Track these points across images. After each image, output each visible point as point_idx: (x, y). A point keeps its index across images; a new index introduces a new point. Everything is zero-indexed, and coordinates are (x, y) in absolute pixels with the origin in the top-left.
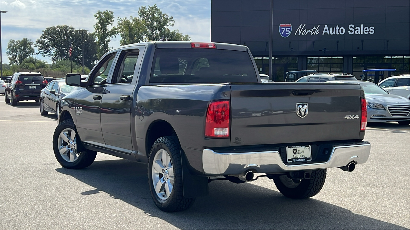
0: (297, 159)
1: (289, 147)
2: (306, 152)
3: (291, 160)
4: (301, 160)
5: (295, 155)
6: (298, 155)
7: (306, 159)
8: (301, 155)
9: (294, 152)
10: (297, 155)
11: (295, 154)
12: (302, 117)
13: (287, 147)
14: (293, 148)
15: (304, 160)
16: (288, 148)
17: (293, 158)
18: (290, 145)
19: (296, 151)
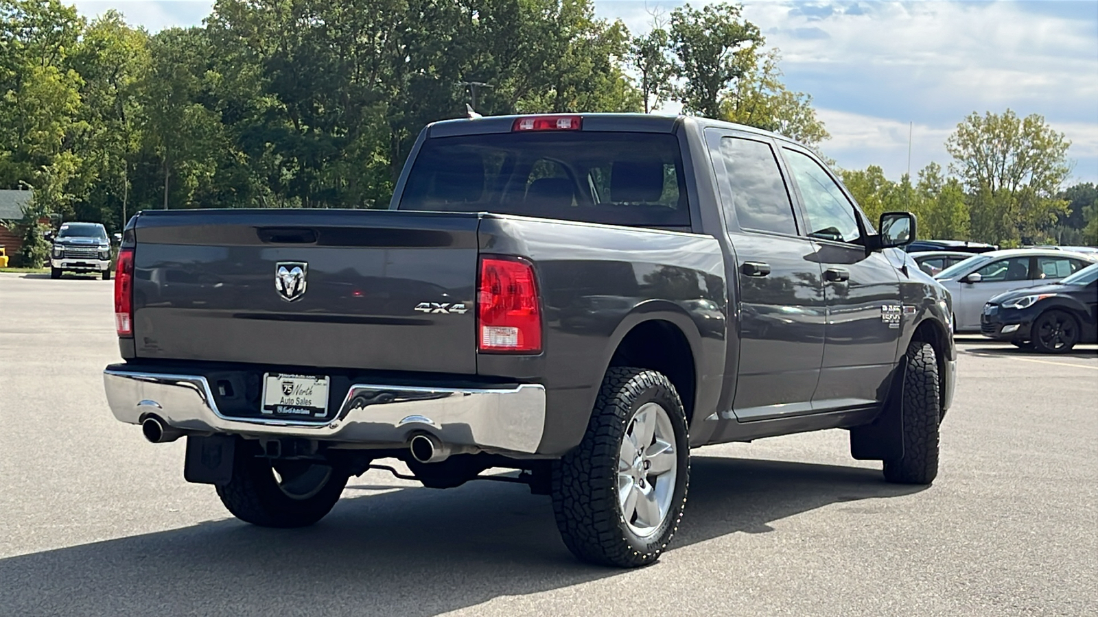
0: (289, 407)
1: (272, 374)
2: (316, 392)
3: (274, 408)
4: (298, 411)
5: (286, 398)
6: (294, 399)
7: (314, 410)
8: (302, 397)
9: (284, 388)
10: (291, 396)
11: (287, 394)
12: (290, 298)
13: (266, 374)
14: (284, 378)
15: (308, 412)
16: (270, 376)
17: (279, 403)
18: (275, 370)
19: (292, 388)
